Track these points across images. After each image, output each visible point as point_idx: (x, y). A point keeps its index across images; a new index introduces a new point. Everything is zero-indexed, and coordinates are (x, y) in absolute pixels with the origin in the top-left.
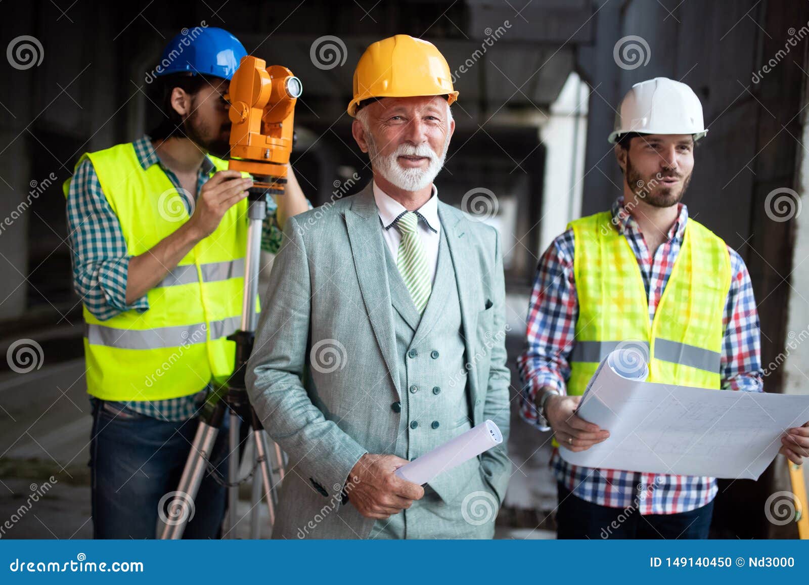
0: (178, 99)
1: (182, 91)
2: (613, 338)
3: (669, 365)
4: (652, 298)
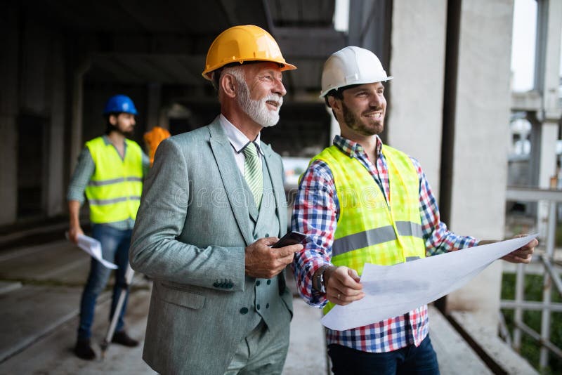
2: (374, 227)
3: (408, 238)
4: (387, 196)
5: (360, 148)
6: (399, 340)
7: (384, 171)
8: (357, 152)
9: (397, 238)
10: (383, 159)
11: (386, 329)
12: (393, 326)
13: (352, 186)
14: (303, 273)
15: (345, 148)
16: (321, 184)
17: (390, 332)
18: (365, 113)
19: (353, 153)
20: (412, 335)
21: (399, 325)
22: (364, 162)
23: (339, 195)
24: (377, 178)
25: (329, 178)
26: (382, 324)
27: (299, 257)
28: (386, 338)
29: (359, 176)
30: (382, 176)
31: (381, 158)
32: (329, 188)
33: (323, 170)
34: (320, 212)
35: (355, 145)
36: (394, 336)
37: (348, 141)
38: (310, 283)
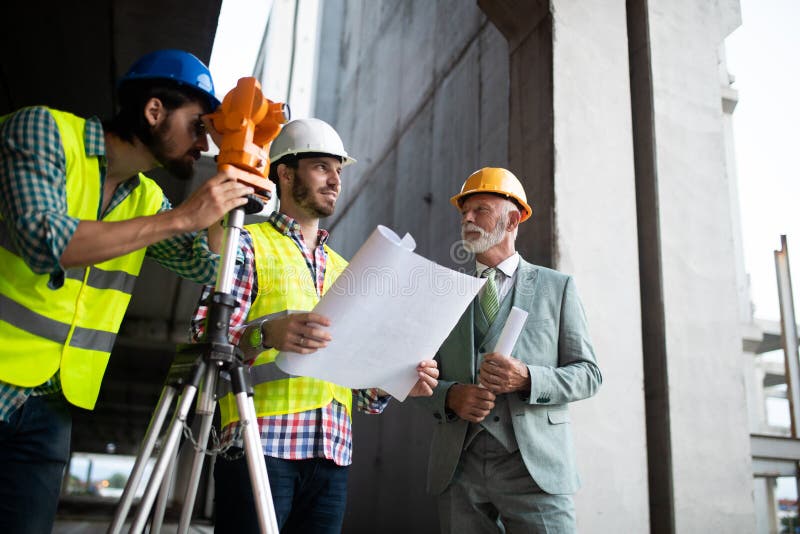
0: (152, 109)
1: (159, 102)
5: (297, 226)
6: (305, 448)
7: (322, 260)
8: (292, 230)
11: (289, 429)
12: (300, 429)
15: (279, 224)
17: (294, 436)
18: (322, 191)
19: (287, 229)
20: (322, 446)
21: (307, 429)
22: (299, 242)
24: (311, 262)
26: (284, 423)
28: (287, 442)
29: (289, 254)
30: (318, 262)
35: (291, 221)
36: (299, 442)
37: (285, 216)
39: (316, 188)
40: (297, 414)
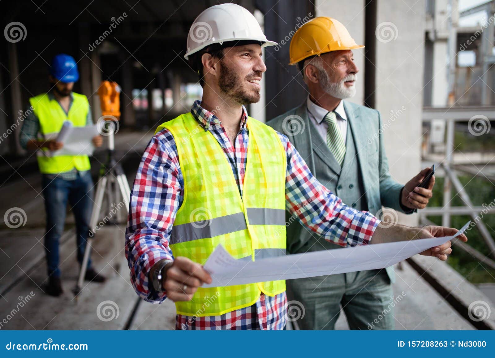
2: (219, 215)
3: (261, 227)
4: (240, 178)
7: (242, 150)
8: (213, 124)
9: (247, 228)
10: (246, 136)
13: (199, 165)
14: (138, 267)
15: (200, 119)
16: (165, 160)
19: (208, 124)
21: (245, 322)
22: (220, 136)
23: (183, 175)
25: (173, 155)
27: (134, 245)
29: (210, 152)
30: (239, 155)
31: (243, 133)
32: (173, 166)
33: (168, 145)
34: (159, 190)
35: (211, 116)
37: (205, 111)
38: (146, 279)
39: (243, 77)
40: (234, 312)
